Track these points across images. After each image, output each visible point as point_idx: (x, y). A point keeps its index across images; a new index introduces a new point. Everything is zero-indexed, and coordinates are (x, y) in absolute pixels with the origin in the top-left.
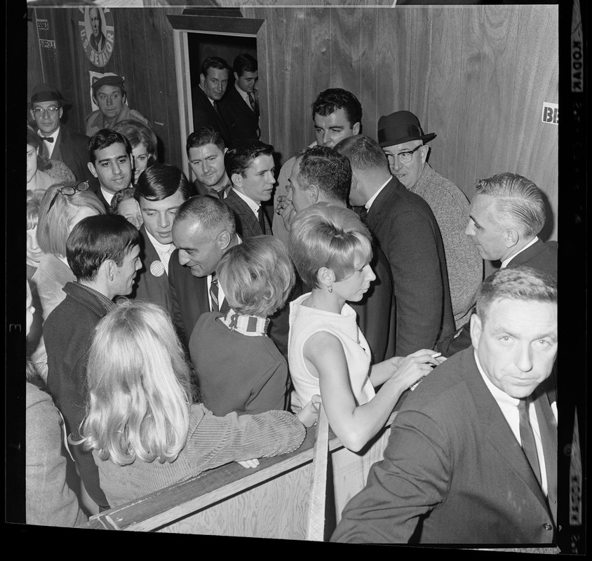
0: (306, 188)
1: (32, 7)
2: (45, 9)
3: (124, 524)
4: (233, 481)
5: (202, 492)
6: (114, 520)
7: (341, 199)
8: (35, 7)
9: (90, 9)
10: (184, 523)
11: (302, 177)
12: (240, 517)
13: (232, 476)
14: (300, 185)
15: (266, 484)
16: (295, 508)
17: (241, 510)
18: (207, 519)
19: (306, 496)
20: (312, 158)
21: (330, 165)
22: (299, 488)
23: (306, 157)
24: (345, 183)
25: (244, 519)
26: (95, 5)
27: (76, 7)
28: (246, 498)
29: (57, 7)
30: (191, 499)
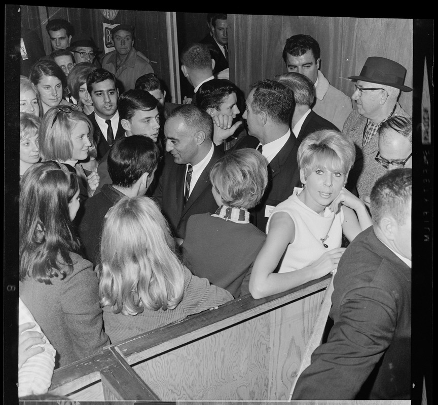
0: (257, 113)
1: (22, 401)
2: (32, 402)
3: (127, 353)
4: (208, 325)
5: (185, 332)
6: (121, 350)
7: (284, 123)
8: (24, 401)
9: (65, 403)
10: (172, 354)
11: (255, 105)
12: (212, 351)
13: (207, 321)
14: (253, 110)
15: (231, 328)
16: (253, 346)
17: (213, 346)
18: (188, 351)
19: (261, 337)
20: (262, 90)
21: (277, 96)
22: (256, 332)
23: (258, 89)
24: (287, 110)
25: (215, 352)
26: (68, 399)
27: (55, 401)
28: (217, 337)
29: (41, 401)
30: (177, 337)
